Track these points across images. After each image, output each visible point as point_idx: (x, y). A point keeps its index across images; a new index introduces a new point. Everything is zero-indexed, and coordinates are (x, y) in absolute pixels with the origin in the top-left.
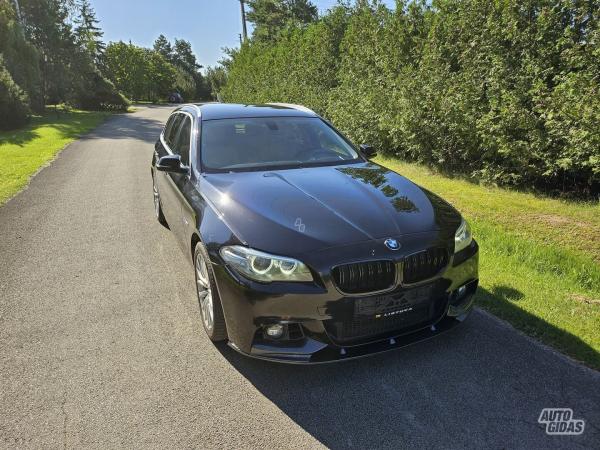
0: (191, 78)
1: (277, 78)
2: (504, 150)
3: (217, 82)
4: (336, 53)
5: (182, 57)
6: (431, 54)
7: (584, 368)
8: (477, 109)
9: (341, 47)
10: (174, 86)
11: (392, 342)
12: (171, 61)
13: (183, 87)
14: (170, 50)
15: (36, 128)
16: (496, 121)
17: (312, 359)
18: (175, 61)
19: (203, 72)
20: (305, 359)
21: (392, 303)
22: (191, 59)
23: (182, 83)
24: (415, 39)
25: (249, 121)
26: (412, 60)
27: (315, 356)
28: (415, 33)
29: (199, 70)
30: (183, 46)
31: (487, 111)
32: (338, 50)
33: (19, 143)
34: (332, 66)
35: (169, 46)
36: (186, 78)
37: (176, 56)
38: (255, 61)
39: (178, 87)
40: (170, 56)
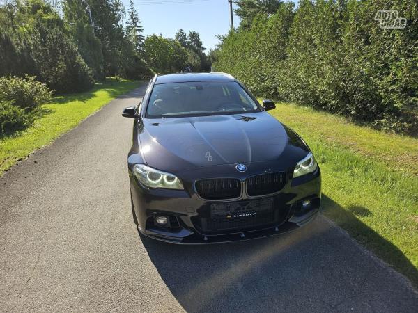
0: (198, 57)
1: (247, 54)
2: (398, 105)
3: (213, 58)
4: (286, 34)
5: (193, 43)
7: (390, 270)
8: (381, 74)
9: (290, 31)
10: (187, 62)
11: (243, 235)
12: (185, 46)
13: (193, 63)
14: (185, 39)
15: (95, 91)
16: (393, 83)
17: (183, 241)
18: (189, 46)
19: (206, 53)
20: (178, 241)
21: (239, 209)
22: (199, 44)
23: (192, 60)
24: (339, 22)
26: (338, 37)
27: (186, 240)
28: (341, 17)
29: (203, 52)
30: (194, 36)
31: (388, 74)
32: (287, 33)
33: (83, 100)
34: (283, 44)
35: (185, 36)
36: (195, 57)
37: (189, 42)
38: (235, 43)
39: (189, 63)
40: (185, 43)
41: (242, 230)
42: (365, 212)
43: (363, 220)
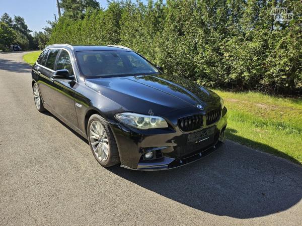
0: (26, 38)
2: (208, 71)
3: (42, 40)
4: (118, 25)
5: (19, 26)
6: (169, 27)
8: (193, 53)
9: (120, 22)
10: (15, 41)
11: (201, 155)
12: (12, 27)
13: (21, 42)
14: (11, 21)
16: (203, 58)
17: (168, 167)
18: (15, 27)
19: (32, 34)
20: (165, 167)
21: (202, 136)
22: (25, 27)
23: (20, 39)
24: (160, 19)
25: (101, 52)
26: (158, 30)
27: (170, 165)
28: (159, 17)
29: (30, 33)
30: (19, 20)
31: (198, 54)
34: (116, 32)
35: (11, 19)
36: (22, 37)
37: (15, 25)
39: (18, 42)
40: (11, 25)
41: (199, 151)
42: (234, 131)
43: (238, 134)
